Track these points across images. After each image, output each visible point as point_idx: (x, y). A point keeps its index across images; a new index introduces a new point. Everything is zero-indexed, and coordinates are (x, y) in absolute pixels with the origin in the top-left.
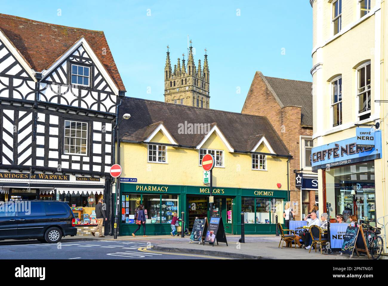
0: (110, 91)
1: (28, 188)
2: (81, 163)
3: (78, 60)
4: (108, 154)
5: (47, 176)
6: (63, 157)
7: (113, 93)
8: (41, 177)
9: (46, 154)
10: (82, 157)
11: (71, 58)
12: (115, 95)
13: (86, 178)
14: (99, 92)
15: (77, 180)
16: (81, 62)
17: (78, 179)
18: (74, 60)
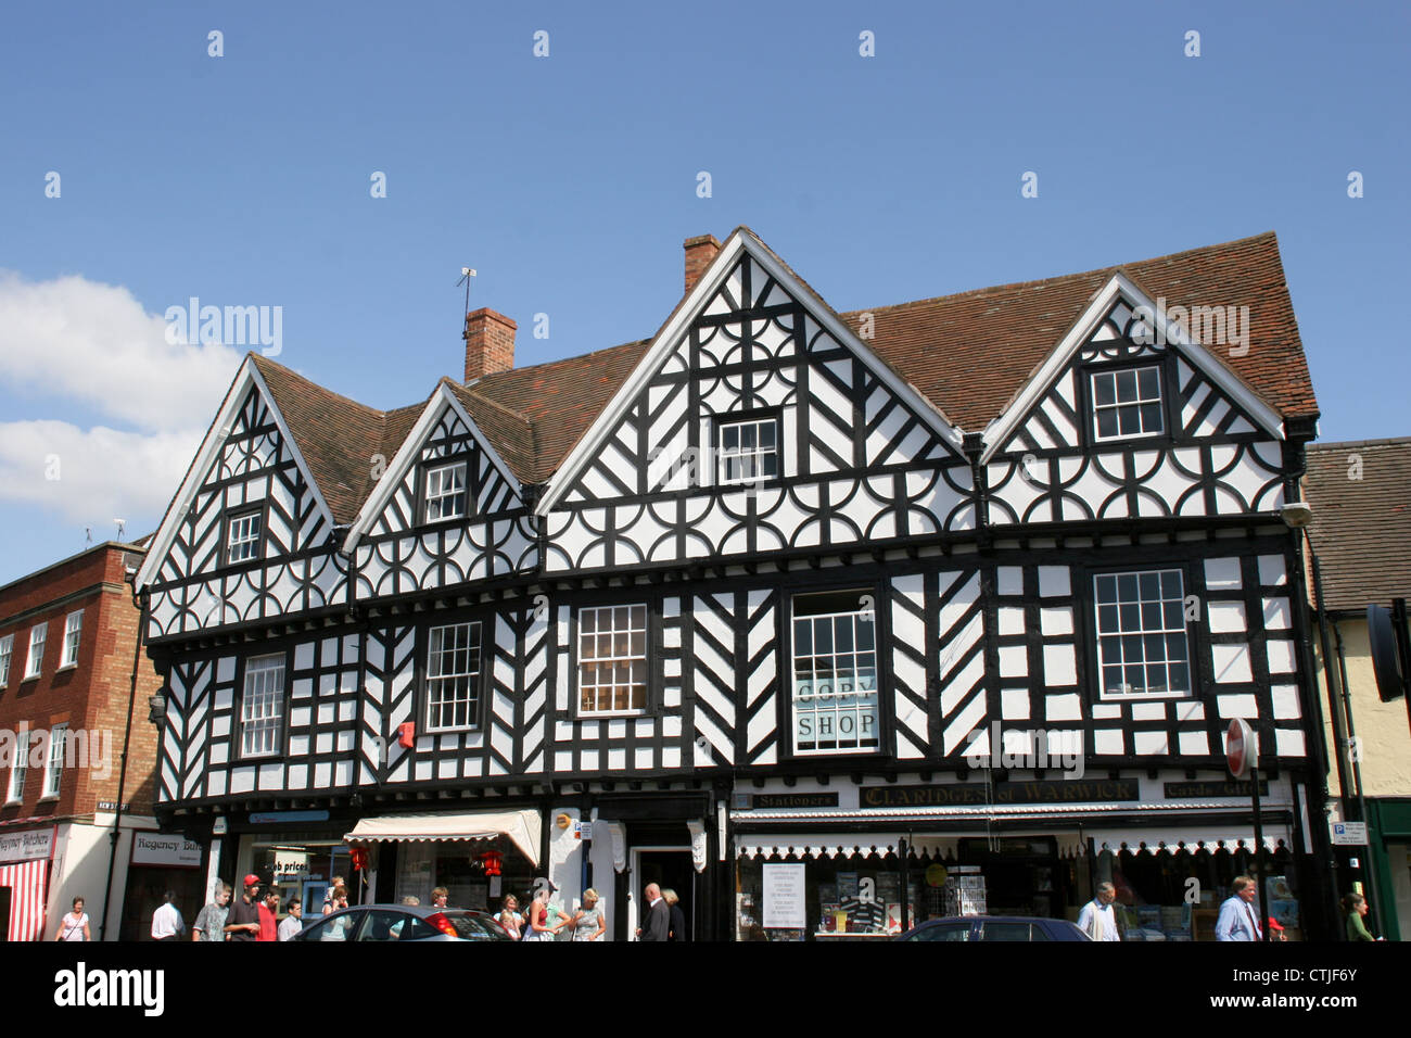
0: (1251, 429)
1: (992, 839)
2: (1172, 726)
3: (1114, 353)
4: (1282, 679)
5: (1052, 788)
6: (1099, 712)
7: (1263, 435)
8: (1033, 794)
9: (1038, 706)
10: (1170, 705)
11: (1086, 356)
12: (1273, 439)
13: (1207, 784)
14: (1205, 445)
15: (1168, 796)
16: (1127, 358)
17: (1171, 792)
18: (1100, 358)
